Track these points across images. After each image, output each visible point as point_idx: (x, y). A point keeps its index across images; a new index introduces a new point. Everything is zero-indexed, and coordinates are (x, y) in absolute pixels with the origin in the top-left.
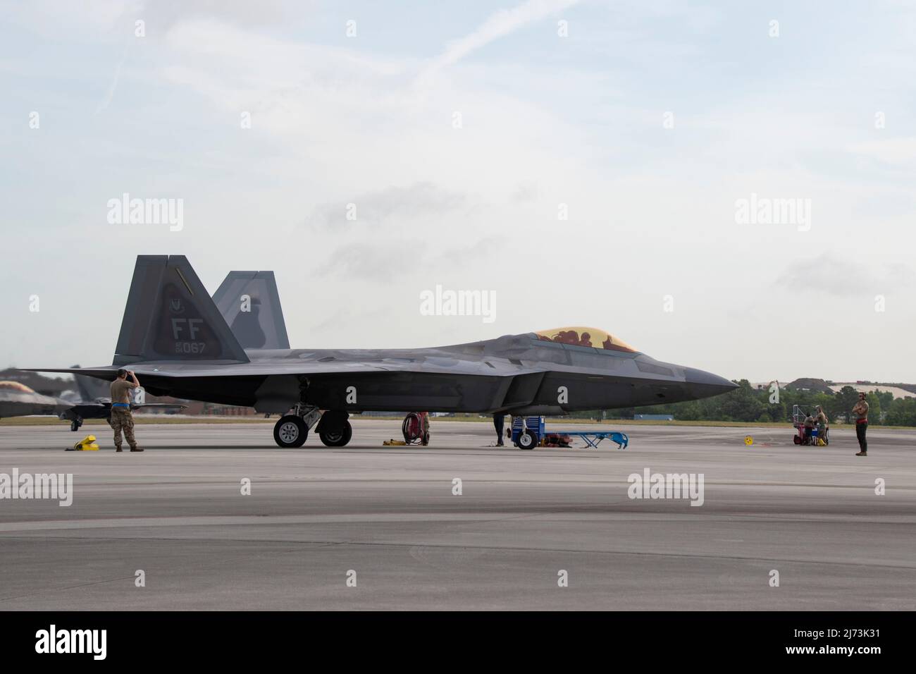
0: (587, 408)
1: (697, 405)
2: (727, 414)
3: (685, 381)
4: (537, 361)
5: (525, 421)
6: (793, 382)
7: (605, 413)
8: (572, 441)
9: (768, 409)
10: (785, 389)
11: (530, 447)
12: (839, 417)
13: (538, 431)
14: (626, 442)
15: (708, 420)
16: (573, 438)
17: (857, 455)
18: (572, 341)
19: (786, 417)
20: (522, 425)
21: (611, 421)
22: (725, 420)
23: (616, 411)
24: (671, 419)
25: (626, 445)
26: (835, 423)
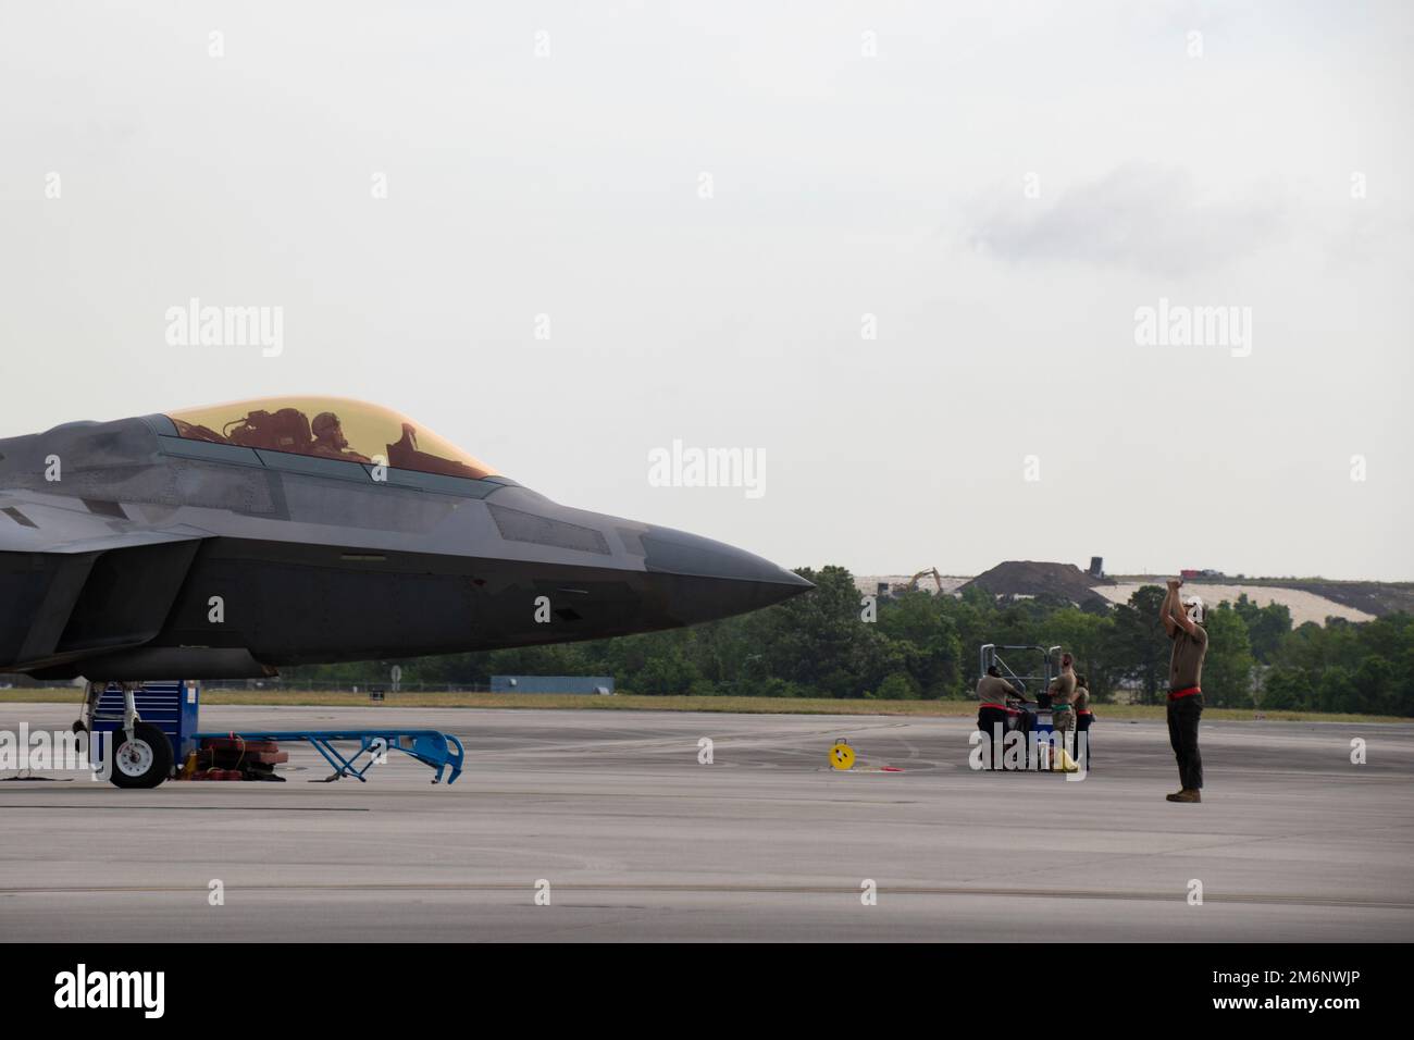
0: (338, 655)
1: (685, 646)
2: (775, 674)
3: (643, 569)
4: (176, 506)
5: (131, 698)
6: (985, 573)
7: (397, 673)
8: (284, 759)
9: (908, 658)
10: (959, 595)
11: (148, 781)
12: (1123, 681)
13: (178, 727)
14: (457, 763)
15: (725, 692)
16: (290, 752)
17: (1171, 798)
18: (290, 440)
19: (960, 679)
20: (122, 709)
21: (418, 697)
22: (773, 692)
23: (433, 662)
24: (604, 691)
25: (456, 772)
26: (1111, 702)
